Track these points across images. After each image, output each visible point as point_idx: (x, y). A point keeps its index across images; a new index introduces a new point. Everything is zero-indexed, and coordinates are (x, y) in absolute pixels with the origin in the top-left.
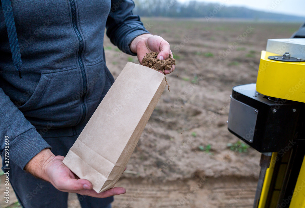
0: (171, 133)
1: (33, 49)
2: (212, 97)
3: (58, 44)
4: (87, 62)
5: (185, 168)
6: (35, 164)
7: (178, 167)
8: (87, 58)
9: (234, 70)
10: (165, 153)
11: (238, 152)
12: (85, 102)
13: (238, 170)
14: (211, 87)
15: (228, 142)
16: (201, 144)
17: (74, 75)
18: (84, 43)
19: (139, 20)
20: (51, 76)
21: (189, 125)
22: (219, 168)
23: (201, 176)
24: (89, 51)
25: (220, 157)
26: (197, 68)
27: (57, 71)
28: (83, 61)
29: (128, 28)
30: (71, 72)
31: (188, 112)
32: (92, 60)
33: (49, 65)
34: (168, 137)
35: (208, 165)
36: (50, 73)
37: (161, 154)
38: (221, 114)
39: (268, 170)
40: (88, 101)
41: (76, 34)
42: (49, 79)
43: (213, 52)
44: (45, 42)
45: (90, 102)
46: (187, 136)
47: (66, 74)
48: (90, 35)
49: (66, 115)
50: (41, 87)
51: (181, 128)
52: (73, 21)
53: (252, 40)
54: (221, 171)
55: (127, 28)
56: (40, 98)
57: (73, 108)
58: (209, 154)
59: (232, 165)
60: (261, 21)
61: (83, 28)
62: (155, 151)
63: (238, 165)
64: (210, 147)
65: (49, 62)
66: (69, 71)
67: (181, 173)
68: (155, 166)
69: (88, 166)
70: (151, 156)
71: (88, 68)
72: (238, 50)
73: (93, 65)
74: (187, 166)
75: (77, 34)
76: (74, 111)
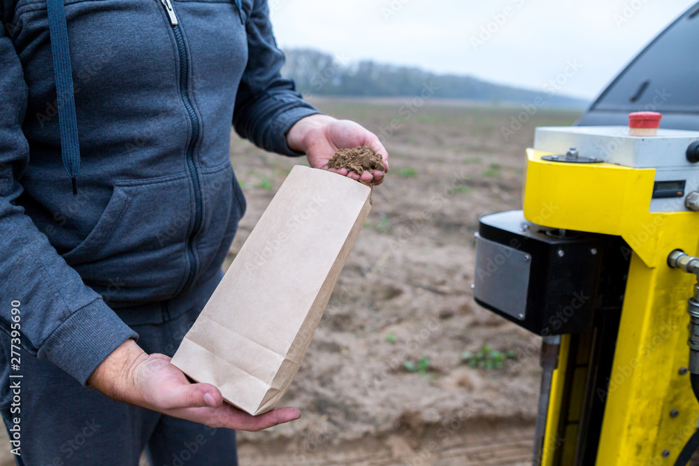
0: (341, 338)
1: (99, 135)
2: (423, 258)
3: (152, 128)
4: (203, 166)
5: (379, 409)
6: (114, 367)
7: (362, 410)
8: (204, 159)
9: (463, 204)
10: (331, 381)
11: (484, 368)
12: (194, 249)
13: (490, 405)
14: (417, 239)
15: (462, 349)
16: (409, 358)
17: (179, 191)
18: (201, 128)
19: (293, 89)
20: (133, 192)
21: (378, 320)
22: (451, 404)
23: (414, 423)
24: (208, 143)
25: (450, 381)
26: (386, 200)
27: (145, 182)
28: (197, 164)
29: (276, 104)
30: (174, 185)
31: (374, 293)
32: (213, 163)
33: (130, 169)
34: (335, 348)
35: (426, 401)
36: (132, 185)
37: (323, 384)
38: (443, 294)
39: (556, 373)
40: (200, 246)
41: (185, 109)
42: (130, 198)
43: (416, 167)
44: (125, 123)
45: (204, 247)
46: (377, 342)
47: (164, 188)
48: (211, 112)
49: (157, 275)
50: (113, 214)
51: (362, 327)
52: (181, 84)
53: (492, 143)
54: (456, 410)
55: (274, 102)
56: (108, 235)
57: (172, 260)
58: (426, 378)
59: (476, 395)
60: (506, 105)
61: (198, 97)
62: (309, 377)
63: (488, 395)
64: (428, 363)
65: (131, 164)
66: (170, 183)
67: (372, 421)
68: (312, 411)
69: (229, 364)
70: (301, 389)
71: (205, 179)
72: (465, 162)
73: (215, 172)
74: (382, 405)
75: (188, 109)
76: (173, 267)
